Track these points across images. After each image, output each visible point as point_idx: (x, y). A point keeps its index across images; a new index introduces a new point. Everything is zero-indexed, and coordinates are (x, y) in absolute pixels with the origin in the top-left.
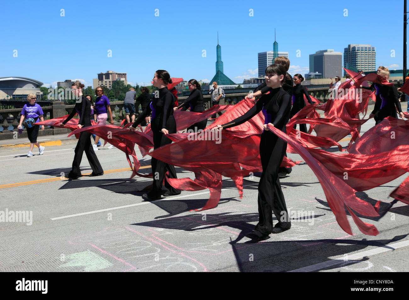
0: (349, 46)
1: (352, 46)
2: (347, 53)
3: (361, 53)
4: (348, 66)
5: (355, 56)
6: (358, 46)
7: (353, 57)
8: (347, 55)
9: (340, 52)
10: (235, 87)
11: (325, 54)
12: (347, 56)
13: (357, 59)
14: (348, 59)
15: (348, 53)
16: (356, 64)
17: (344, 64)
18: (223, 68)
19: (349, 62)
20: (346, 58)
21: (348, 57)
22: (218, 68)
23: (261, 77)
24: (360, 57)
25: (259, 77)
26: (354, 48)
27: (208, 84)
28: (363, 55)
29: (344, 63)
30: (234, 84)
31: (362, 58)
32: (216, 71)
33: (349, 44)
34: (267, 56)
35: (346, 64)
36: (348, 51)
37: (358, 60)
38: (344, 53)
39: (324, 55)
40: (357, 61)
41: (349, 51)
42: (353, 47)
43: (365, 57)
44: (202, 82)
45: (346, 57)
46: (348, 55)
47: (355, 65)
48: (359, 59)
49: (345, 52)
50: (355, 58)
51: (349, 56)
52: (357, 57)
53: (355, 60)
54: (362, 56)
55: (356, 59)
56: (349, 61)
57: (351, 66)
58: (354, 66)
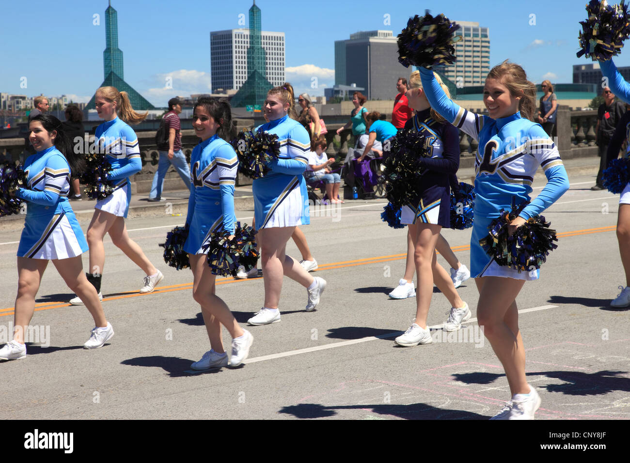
10: (154, 115)
11: (372, 40)
18: (122, 67)
22: (111, 66)
23: (218, 93)
25: (213, 93)
27: (81, 105)
30: (151, 107)
32: (106, 73)
34: (234, 39)
39: (369, 44)
43: (466, 51)
44: (66, 99)
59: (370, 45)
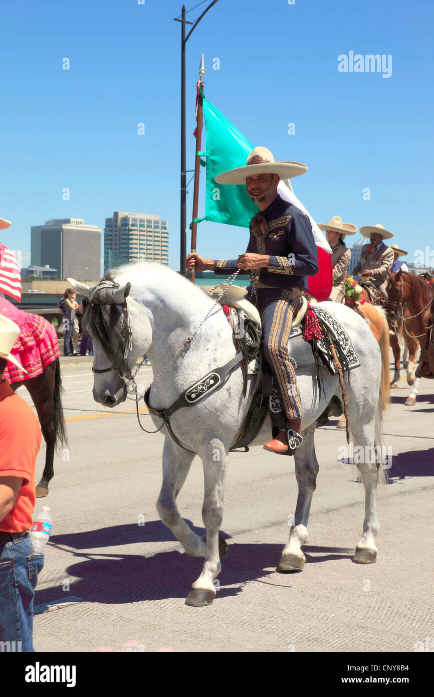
0: (116, 214)
1: (121, 215)
2: (110, 229)
3: (140, 231)
4: (112, 257)
5: (126, 237)
6: (134, 217)
7: (123, 239)
8: (110, 233)
9: (97, 227)
11: (65, 227)
12: (111, 235)
13: (132, 244)
14: (114, 242)
15: (114, 229)
16: (129, 253)
17: (105, 253)
19: (116, 249)
20: (109, 240)
21: (114, 238)
24: (137, 239)
26: (125, 219)
28: (144, 236)
29: (105, 251)
31: (141, 242)
33: (116, 211)
35: (108, 253)
36: (114, 226)
37: (134, 246)
38: (105, 229)
39: (62, 230)
40: (131, 248)
41: (116, 226)
42: (123, 216)
43: (148, 240)
45: (110, 237)
46: (114, 233)
47: (126, 255)
48: (134, 244)
49: (107, 226)
50: (126, 241)
51: (116, 236)
52: (132, 239)
53: (126, 246)
54: (141, 238)
55: (128, 244)
56: (114, 247)
57: (120, 258)
58: (125, 257)
59: (63, 232)
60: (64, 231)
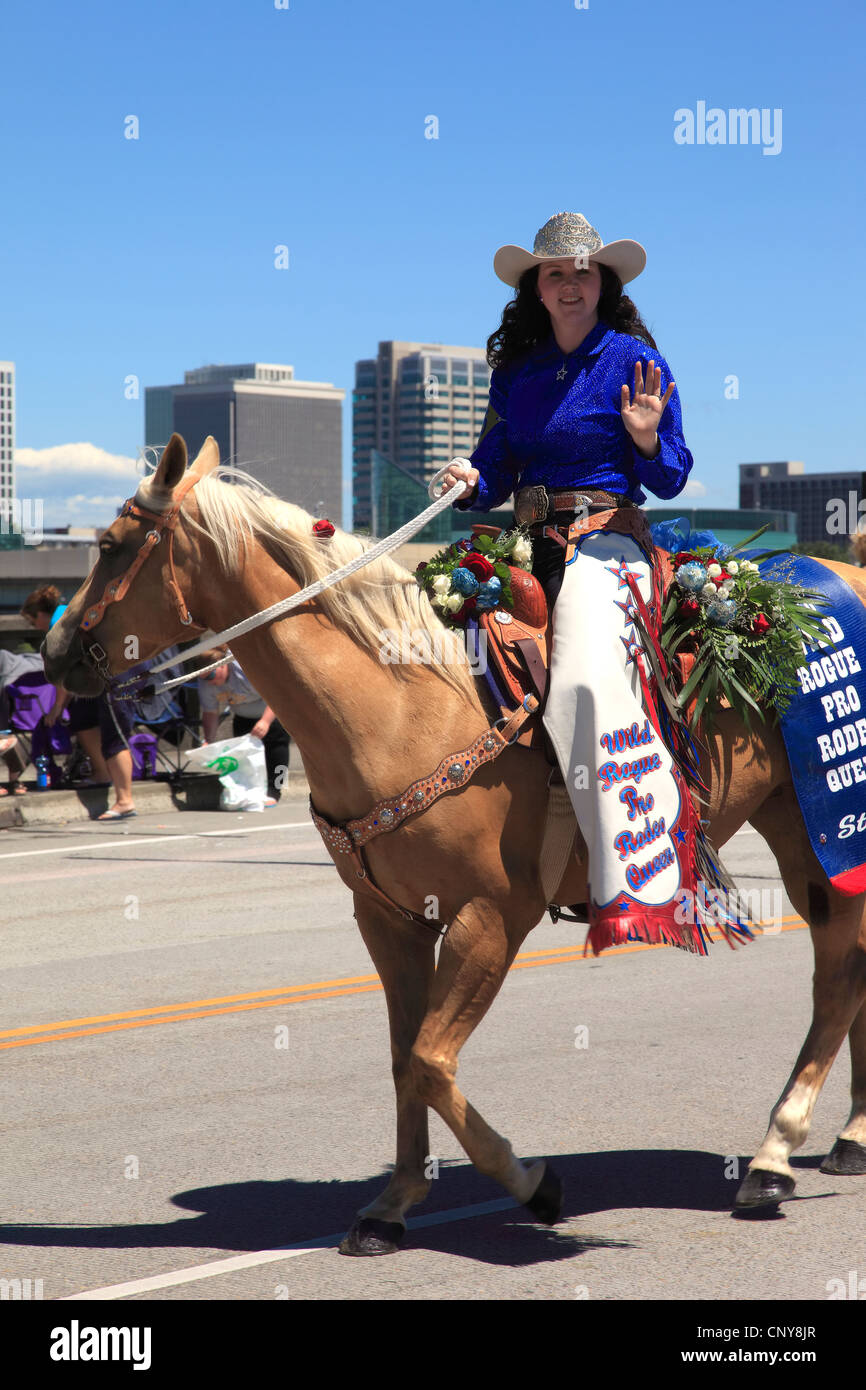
0: (386, 349)
1: (399, 352)
2: (370, 390)
3: (456, 395)
4: (381, 469)
5: (417, 413)
6: (437, 355)
7: (407, 420)
8: (370, 403)
9: (329, 385)
11: (241, 387)
12: (373, 409)
13: (432, 432)
14: (381, 429)
15: (381, 390)
16: (423, 459)
17: (356, 460)
19: (385, 449)
20: (366, 422)
21: (381, 416)
24: (445, 420)
26: (413, 363)
28: (466, 408)
29: (355, 454)
31: (459, 427)
33: (386, 339)
35: (368, 460)
36: (379, 383)
37: (437, 439)
38: (357, 394)
39: (232, 397)
40: (430, 446)
41: (386, 383)
42: (407, 355)
45: (369, 416)
46: (380, 403)
47: (417, 465)
48: (439, 432)
49: (361, 383)
50: (417, 426)
51: (386, 410)
52: (432, 420)
53: (417, 439)
54: (459, 414)
55: (422, 433)
56: (381, 441)
57: (403, 474)
58: (413, 471)
59: (235, 401)
60: (238, 397)
